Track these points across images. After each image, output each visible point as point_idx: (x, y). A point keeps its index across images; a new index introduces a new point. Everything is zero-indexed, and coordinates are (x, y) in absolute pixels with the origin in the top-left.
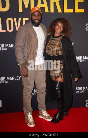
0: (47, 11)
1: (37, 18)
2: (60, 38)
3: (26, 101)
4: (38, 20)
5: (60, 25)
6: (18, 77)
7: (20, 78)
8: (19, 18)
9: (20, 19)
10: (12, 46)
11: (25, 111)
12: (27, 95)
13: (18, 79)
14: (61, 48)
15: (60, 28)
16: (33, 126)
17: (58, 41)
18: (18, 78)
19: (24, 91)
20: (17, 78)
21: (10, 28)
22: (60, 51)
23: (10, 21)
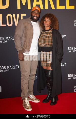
1: (36, 15)
2: (50, 31)
3: (23, 87)
4: (36, 17)
6: (17, 66)
7: (18, 67)
8: (18, 14)
10: (12, 38)
13: (17, 68)
15: (47, 22)
16: (30, 110)
17: (49, 33)
18: (17, 67)
19: (22, 78)
20: (16, 67)
22: (51, 42)
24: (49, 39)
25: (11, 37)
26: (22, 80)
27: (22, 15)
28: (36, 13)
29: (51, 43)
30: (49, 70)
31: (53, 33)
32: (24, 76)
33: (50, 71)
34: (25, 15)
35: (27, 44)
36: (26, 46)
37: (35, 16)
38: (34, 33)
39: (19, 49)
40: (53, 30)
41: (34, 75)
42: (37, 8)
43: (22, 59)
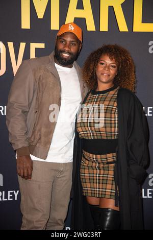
0: (91, 27)
1: (67, 49)
2: (112, 92)
4: (69, 53)
5: (108, 61)
6: (13, 193)
7: (16, 195)
8: (21, 43)
9: (23, 45)
14: (115, 117)
15: (109, 68)
17: (107, 99)
20: (9, 196)
22: (113, 125)
24: (108, 115)
27: (34, 46)
28: (68, 43)
29: (113, 129)
30: (107, 210)
31: (119, 99)
33: (109, 214)
34: (42, 46)
35: (43, 130)
36: (40, 135)
37: (64, 51)
38: (62, 98)
39: (19, 144)
40: (120, 91)
41: (59, 222)
42: (73, 29)
43: (26, 175)
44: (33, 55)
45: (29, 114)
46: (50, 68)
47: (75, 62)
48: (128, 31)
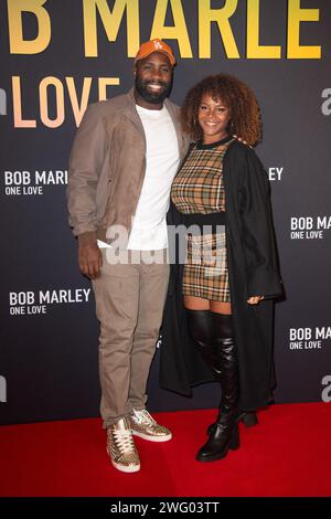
0: (186, 51)
1: (157, 77)
5: (211, 103)
6: (81, 293)
7: (87, 295)
8: (86, 79)
9: (88, 82)
10: (60, 177)
11: (105, 412)
12: (111, 354)
13: (79, 298)
14: (218, 185)
15: (214, 114)
16: (134, 468)
18: (80, 295)
19: (103, 341)
20: (77, 296)
21: (53, 115)
22: (213, 196)
23: (51, 89)
24: (208, 181)
25: (57, 172)
26: (103, 352)
27: (103, 82)
28: (157, 68)
29: (213, 201)
32: (113, 337)
34: (115, 81)
36: (116, 215)
37: (152, 82)
44: (102, 96)
45: (99, 185)
46: (128, 113)
47: (166, 100)
48: (238, 57)
